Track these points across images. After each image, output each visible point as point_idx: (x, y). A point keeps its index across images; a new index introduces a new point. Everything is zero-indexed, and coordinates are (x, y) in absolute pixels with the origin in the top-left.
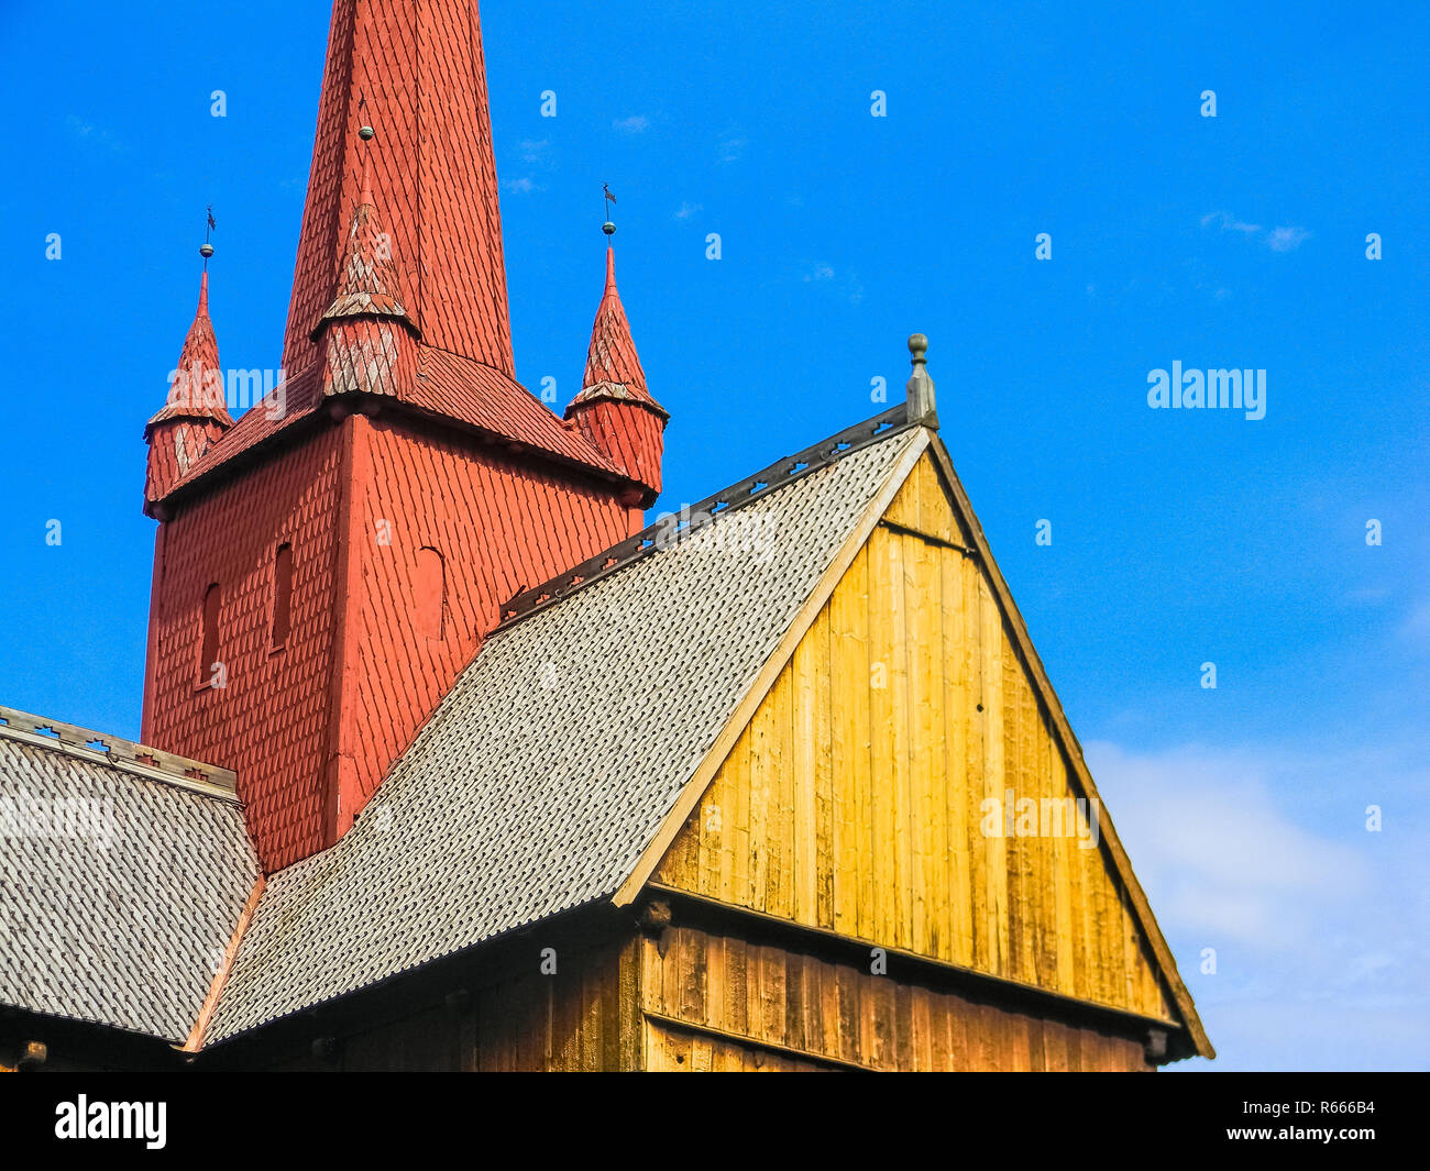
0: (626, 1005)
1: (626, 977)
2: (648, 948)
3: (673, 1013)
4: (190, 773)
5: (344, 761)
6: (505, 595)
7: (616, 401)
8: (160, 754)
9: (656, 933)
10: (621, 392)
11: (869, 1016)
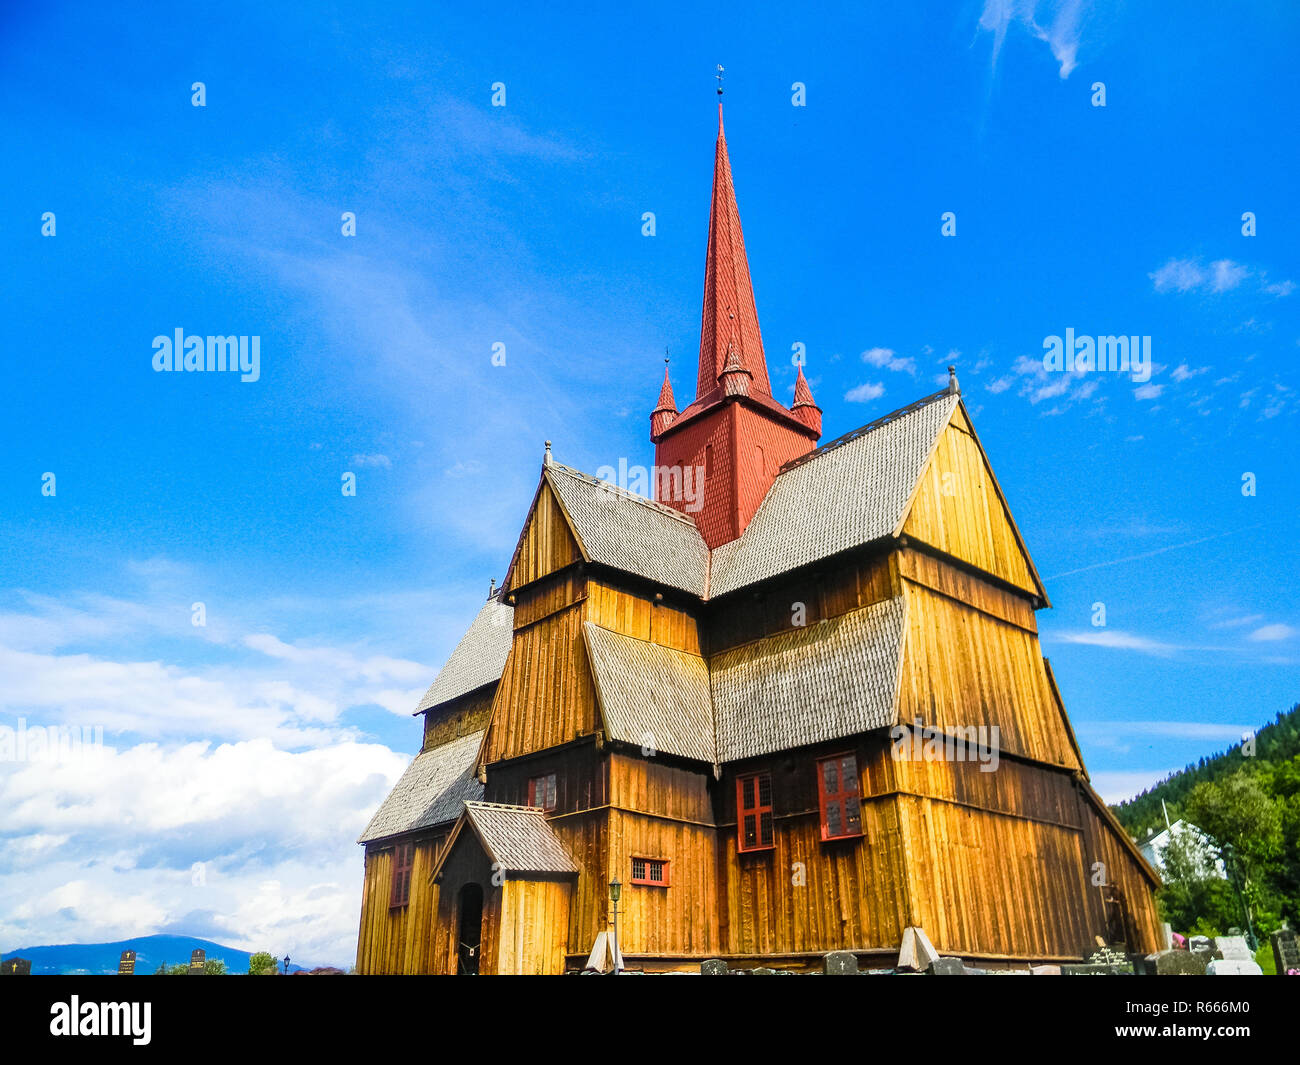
0: (893, 574)
1: (892, 564)
2: (900, 553)
3: (909, 576)
4: (682, 517)
5: (740, 511)
6: (781, 464)
7: (808, 406)
8: (673, 511)
9: (902, 548)
10: (809, 404)
11: (960, 585)
